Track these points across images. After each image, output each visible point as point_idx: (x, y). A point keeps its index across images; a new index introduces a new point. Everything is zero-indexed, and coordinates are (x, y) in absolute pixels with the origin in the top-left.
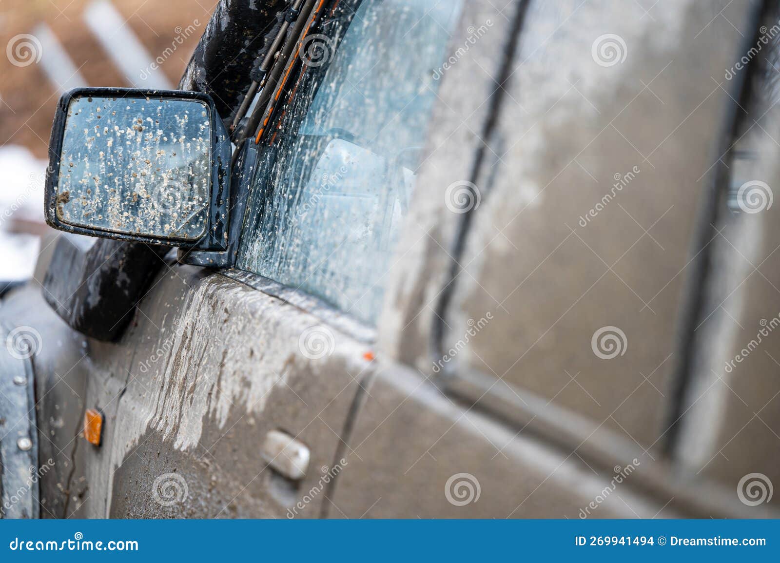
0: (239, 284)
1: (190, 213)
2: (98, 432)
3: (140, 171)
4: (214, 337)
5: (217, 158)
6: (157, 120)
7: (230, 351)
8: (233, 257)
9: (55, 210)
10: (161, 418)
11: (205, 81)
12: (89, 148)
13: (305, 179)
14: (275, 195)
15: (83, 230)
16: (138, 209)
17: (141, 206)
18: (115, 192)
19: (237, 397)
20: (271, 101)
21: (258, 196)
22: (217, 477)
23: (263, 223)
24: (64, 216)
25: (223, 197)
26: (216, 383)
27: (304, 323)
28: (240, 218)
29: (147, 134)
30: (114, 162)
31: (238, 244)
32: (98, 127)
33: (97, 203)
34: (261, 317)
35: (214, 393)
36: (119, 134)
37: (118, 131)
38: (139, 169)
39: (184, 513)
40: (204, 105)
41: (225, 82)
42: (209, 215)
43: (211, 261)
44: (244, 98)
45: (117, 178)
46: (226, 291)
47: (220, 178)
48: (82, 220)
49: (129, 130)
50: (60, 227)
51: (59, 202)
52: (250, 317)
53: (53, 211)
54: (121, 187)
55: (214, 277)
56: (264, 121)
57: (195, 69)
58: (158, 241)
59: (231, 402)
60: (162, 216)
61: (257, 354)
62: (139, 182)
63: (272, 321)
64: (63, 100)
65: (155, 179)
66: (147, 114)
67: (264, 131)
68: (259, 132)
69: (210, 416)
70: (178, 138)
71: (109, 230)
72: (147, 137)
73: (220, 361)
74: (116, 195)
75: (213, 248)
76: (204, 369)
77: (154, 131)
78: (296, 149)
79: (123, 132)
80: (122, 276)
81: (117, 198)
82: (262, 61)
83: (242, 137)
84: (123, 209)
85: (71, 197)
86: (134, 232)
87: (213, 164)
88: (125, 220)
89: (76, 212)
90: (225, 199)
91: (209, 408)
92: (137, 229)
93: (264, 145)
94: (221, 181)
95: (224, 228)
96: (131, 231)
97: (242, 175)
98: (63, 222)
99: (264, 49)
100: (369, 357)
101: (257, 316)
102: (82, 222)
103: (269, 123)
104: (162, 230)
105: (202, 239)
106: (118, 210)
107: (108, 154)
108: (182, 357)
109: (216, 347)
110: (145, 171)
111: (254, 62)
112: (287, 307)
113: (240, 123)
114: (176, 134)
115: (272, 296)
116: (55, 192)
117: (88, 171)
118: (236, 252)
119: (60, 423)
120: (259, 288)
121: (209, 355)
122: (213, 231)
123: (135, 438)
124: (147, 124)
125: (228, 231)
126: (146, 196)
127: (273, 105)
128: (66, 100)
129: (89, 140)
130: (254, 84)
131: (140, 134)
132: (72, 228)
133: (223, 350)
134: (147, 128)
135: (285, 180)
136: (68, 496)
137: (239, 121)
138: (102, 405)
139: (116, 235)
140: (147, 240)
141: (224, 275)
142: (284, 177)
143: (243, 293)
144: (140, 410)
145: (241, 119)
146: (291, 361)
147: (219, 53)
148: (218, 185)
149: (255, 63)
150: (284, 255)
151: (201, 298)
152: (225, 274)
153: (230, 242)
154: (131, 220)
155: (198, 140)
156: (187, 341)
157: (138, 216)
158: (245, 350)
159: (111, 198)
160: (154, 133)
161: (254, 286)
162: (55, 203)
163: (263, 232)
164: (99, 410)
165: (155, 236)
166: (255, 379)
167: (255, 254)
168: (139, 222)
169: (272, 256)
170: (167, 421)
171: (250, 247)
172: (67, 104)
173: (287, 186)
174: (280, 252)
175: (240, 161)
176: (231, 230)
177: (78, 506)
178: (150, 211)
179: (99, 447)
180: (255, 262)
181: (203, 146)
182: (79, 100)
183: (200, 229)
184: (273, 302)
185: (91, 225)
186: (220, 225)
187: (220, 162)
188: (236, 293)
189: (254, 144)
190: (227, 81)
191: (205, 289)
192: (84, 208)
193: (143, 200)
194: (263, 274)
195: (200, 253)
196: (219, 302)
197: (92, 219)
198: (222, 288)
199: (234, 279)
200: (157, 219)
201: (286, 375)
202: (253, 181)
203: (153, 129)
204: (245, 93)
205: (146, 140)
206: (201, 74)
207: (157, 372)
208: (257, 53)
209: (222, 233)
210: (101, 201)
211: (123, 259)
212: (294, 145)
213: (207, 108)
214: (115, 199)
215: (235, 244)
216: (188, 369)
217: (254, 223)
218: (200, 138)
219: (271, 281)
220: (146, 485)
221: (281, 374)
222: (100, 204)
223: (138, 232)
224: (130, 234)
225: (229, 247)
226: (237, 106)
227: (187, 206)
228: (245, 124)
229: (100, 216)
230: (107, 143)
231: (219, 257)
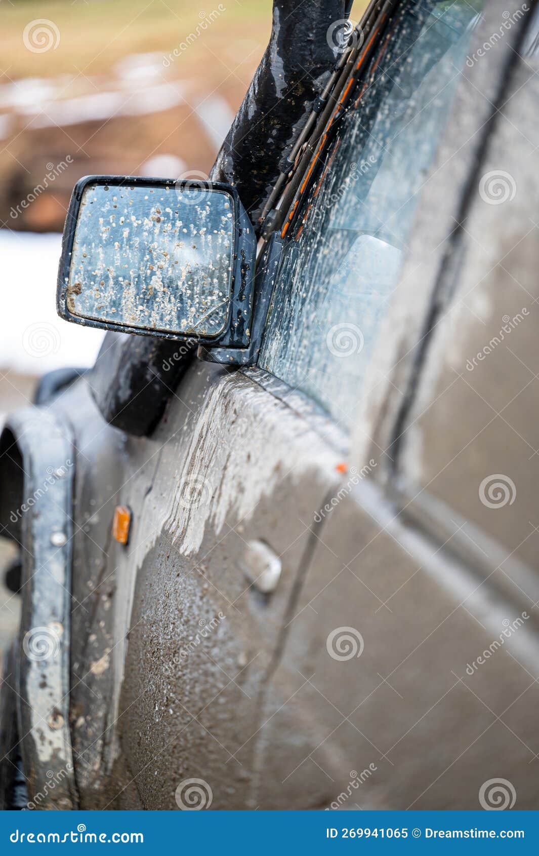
0: (253, 384)
1: (209, 308)
2: (125, 531)
3: (156, 264)
4: (222, 438)
5: (240, 251)
6: (176, 211)
7: (233, 453)
8: (255, 354)
9: (66, 302)
10: (174, 520)
11: (233, 171)
12: (104, 238)
13: (317, 278)
14: (293, 293)
15: (95, 323)
16: (154, 303)
17: (157, 299)
18: (130, 284)
19: (232, 503)
20: (297, 194)
21: (280, 292)
22: (209, 585)
23: (281, 322)
24: (75, 308)
25: (245, 293)
26: (219, 487)
27: (296, 429)
28: (263, 314)
29: (166, 225)
30: (130, 254)
31: (260, 341)
32: (114, 217)
33: (111, 295)
34: (261, 420)
35: (217, 496)
36: (135, 225)
37: (135, 221)
38: (156, 261)
39: (182, 620)
40: (227, 197)
41: (253, 173)
42: (229, 311)
43: (231, 359)
44: (273, 189)
45: (132, 270)
46: (239, 391)
47: (243, 272)
48: (94, 313)
49: (146, 221)
50: (70, 319)
51: (71, 294)
52: (252, 418)
53: (64, 303)
54: (136, 279)
55: (233, 376)
56: (290, 215)
57: (223, 158)
58: (174, 336)
59: (227, 507)
60: (179, 311)
61: (253, 459)
62: (155, 275)
63: (269, 425)
64: (77, 188)
65: (172, 272)
66: (165, 203)
67: (290, 225)
68: (285, 226)
69: (211, 520)
70: (198, 230)
71: (122, 324)
72: (166, 228)
73: (224, 463)
74: (131, 288)
75: (232, 346)
76: (212, 472)
77: (173, 222)
78: (313, 245)
79: (140, 222)
80: (152, 371)
81: (132, 290)
82: (291, 151)
83: (270, 230)
84: (138, 303)
85: (83, 288)
86: (148, 326)
87: (235, 258)
88: (139, 313)
89: (88, 304)
90: (248, 294)
91: (211, 512)
92: (152, 323)
93: (290, 239)
94: (243, 276)
95: (246, 324)
96: (146, 325)
97: (267, 271)
98: (75, 314)
99: (292, 140)
100: (342, 469)
101: (258, 418)
102: (95, 315)
103: (295, 217)
104: (179, 325)
105: (221, 336)
106: (132, 303)
107: (123, 245)
108: (196, 458)
109: (223, 449)
110: (162, 263)
111: (282, 152)
112: (287, 411)
113: (268, 216)
114: (196, 225)
115: (277, 398)
116: (66, 283)
117: (102, 262)
118: (258, 350)
119: (94, 519)
120: (268, 389)
121: (216, 457)
122: (234, 328)
123: (153, 539)
124: (166, 215)
125: (251, 328)
126: (162, 289)
127: (299, 199)
128: (79, 187)
129: (104, 230)
130: (282, 175)
131: (158, 225)
132: (83, 320)
133: (227, 453)
134: (166, 219)
135: (302, 277)
136: (98, 594)
137: (268, 213)
138: (132, 503)
139: (130, 329)
140: (163, 335)
141: (243, 374)
142: (301, 274)
143: (252, 394)
144: (159, 510)
145: (269, 212)
146: (278, 468)
147: (246, 142)
148: (241, 280)
149: (284, 154)
150: (294, 356)
151: (218, 396)
152: (244, 372)
153: (252, 340)
154: (146, 314)
155: (219, 233)
156: (202, 442)
157: (154, 310)
158: (244, 454)
159: (125, 291)
160: (173, 225)
161: (265, 387)
162: (65, 294)
163: (280, 330)
164: (129, 508)
165: (171, 331)
166: (248, 485)
167: (273, 353)
168: (155, 316)
169: (285, 355)
170: (178, 523)
171: (270, 346)
172: (81, 192)
173: (302, 285)
174: (291, 353)
175: (266, 255)
176: (254, 327)
177: (107, 605)
178: (166, 305)
179: (127, 544)
180: (272, 362)
181: (225, 239)
182: (95, 188)
183: (219, 325)
184: (276, 405)
185: (104, 318)
186: (242, 322)
187: (243, 256)
188: (246, 394)
189: (279, 238)
190: (255, 171)
191: (222, 387)
192: (96, 300)
193: (160, 294)
194: (277, 374)
195: (219, 350)
196: (231, 402)
197: (105, 312)
198: (236, 387)
199: (250, 378)
200: (173, 313)
201: (273, 483)
202: (277, 277)
203: (172, 220)
204: (273, 184)
205: (164, 232)
206: (229, 163)
207: (177, 471)
208: (285, 143)
209: (243, 330)
210: (115, 293)
211: (153, 353)
212: (312, 241)
213: (230, 199)
214: (130, 291)
215: (258, 342)
216: (199, 471)
217: (275, 320)
218: (222, 231)
219: (282, 382)
220: (157, 589)
221: (268, 481)
222: (113, 297)
223: (153, 327)
224: (145, 329)
225: (251, 345)
226: (266, 197)
227: (206, 301)
228: (273, 216)
229: (113, 309)
230: (123, 234)
231: (240, 354)
